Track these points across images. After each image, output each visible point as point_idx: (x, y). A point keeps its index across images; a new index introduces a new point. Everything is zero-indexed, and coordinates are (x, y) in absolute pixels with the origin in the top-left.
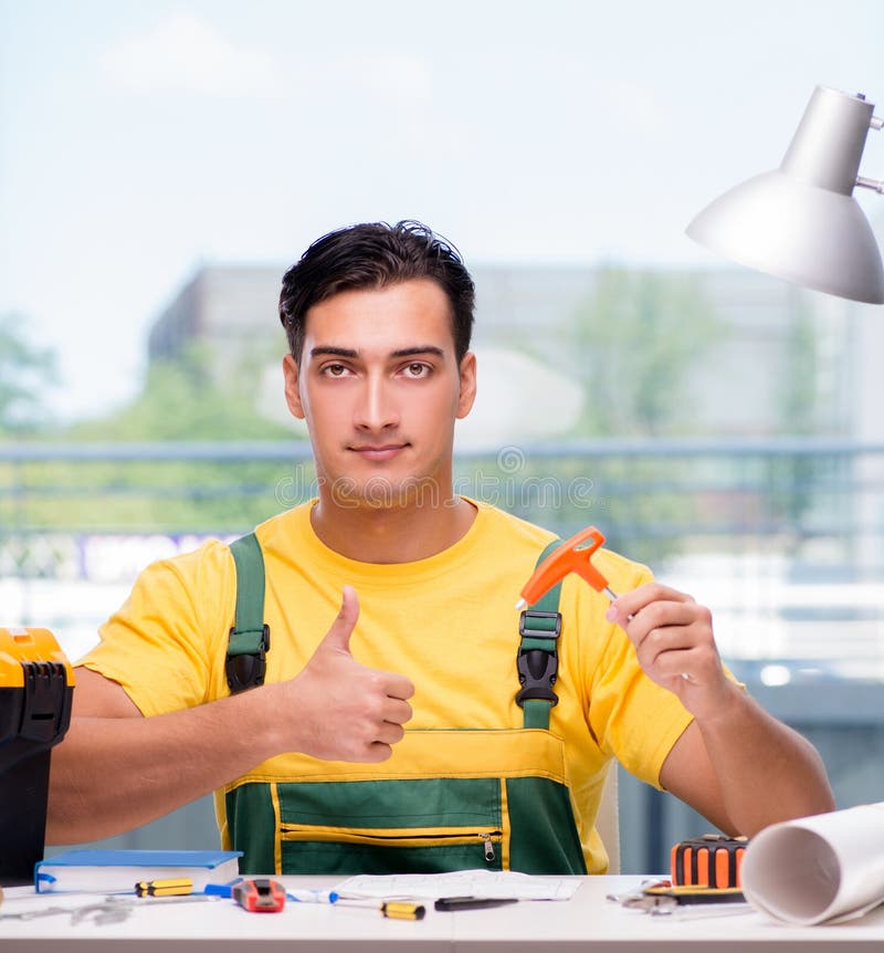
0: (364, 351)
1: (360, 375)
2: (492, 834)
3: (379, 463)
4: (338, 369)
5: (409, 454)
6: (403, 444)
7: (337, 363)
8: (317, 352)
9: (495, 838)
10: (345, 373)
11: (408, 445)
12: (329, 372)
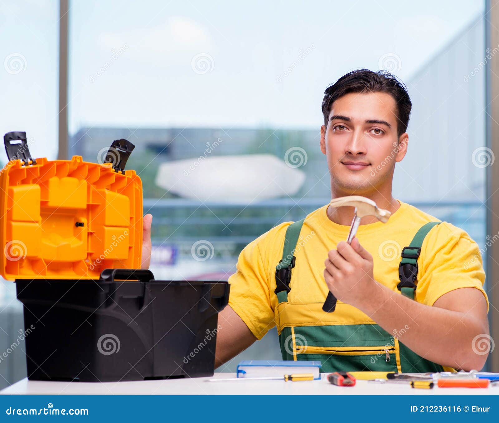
0: (353, 119)
1: (351, 130)
2: (390, 350)
3: (355, 171)
4: (342, 127)
5: (370, 168)
6: (368, 163)
7: (342, 124)
8: (333, 118)
9: (391, 352)
10: (345, 129)
11: (370, 164)
12: (338, 128)
